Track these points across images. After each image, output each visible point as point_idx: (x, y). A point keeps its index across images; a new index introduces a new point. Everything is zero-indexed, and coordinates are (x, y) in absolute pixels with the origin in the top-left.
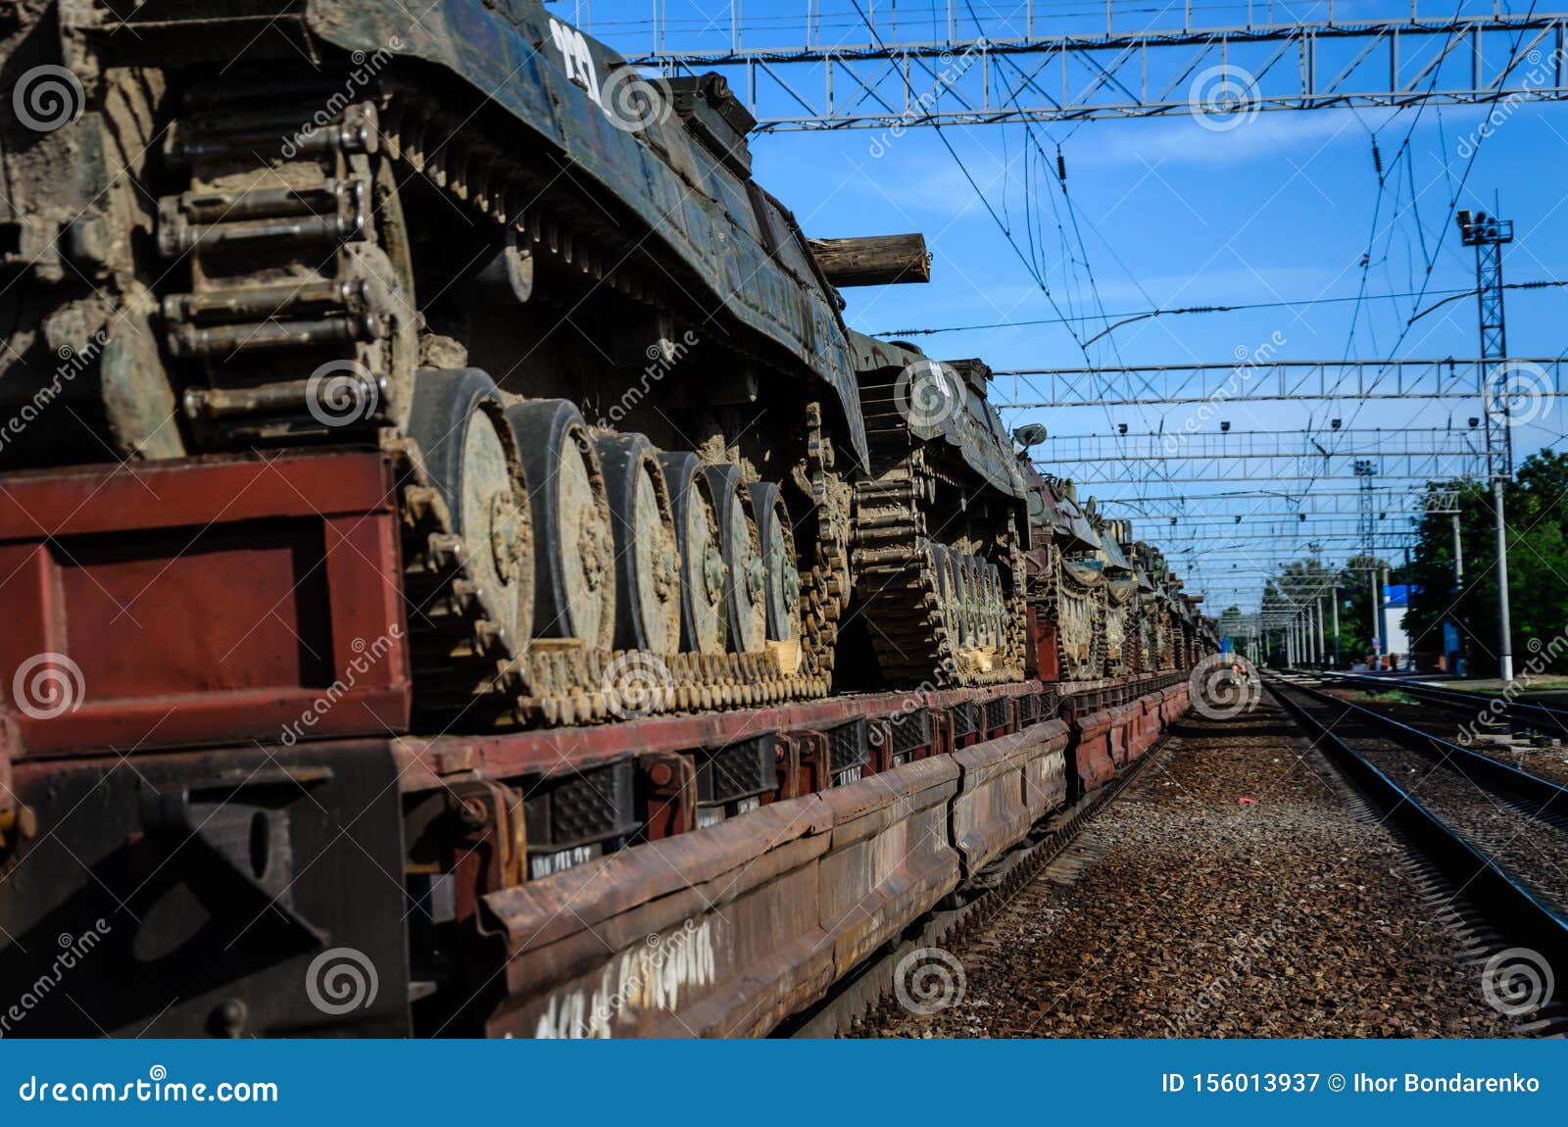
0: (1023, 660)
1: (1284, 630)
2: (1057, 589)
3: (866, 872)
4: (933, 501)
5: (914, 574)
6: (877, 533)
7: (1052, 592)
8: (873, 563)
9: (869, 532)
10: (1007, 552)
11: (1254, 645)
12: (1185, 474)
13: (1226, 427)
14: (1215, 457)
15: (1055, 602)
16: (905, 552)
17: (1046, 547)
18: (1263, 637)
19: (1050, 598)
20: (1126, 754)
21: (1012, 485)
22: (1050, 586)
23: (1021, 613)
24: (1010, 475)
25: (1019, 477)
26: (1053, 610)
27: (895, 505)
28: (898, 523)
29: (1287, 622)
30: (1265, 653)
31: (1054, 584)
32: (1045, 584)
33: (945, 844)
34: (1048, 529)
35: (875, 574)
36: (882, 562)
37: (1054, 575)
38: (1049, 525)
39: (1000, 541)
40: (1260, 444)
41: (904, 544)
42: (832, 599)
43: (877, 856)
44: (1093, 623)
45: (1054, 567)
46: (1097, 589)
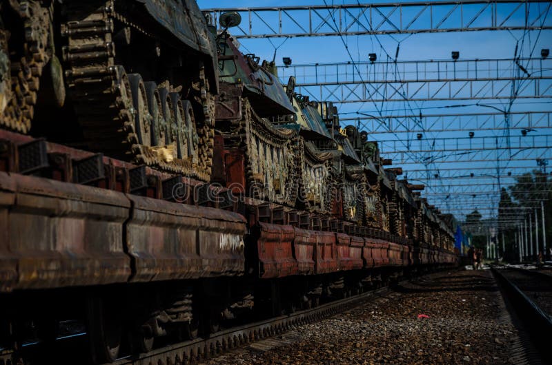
0: (210, 169)
1: (516, 230)
2: (247, 129)
3: (48, 237)
4: (128, 42)
5: (108, 84)
6: (81, 56)
7: (243, 131)
8: (79, 76)
9: (77, 55)
10: (199, 94)
11: (492, 243)
12: (423, 94)
13: (456, 55)
14: (447, 81)
15: (245, 138)
16: (101, 69)
17: (238, 99)
18: (500, 236)
19: (241, 135)
20: (316, 265)
21: (199, 43)
22: (241, 127)
23: (211, 137)
24: (197, 36)
25: (206, 40)
26: (244, 144)
27: (94, 38)
28: (96, 49)
29: (517, 223)
30: (501, 249)
31: (244, 125)
32: (238, 126)
33: (120, 250)
34: (239, 86)
35: (82, 83)
36: (87, 75)
37: (244, 119)
38: (240, 83)
39: (195, 86)
40: (484, 70)
41: (100, 63)
42: (34, 78)
43: (57, 231)
44: (290, 167)
45: (244, 113)
46: (293, 143)
